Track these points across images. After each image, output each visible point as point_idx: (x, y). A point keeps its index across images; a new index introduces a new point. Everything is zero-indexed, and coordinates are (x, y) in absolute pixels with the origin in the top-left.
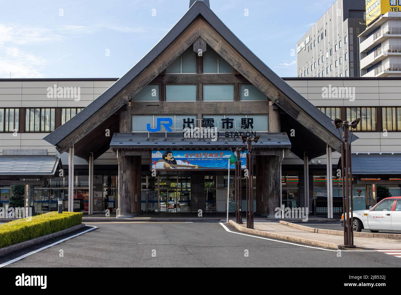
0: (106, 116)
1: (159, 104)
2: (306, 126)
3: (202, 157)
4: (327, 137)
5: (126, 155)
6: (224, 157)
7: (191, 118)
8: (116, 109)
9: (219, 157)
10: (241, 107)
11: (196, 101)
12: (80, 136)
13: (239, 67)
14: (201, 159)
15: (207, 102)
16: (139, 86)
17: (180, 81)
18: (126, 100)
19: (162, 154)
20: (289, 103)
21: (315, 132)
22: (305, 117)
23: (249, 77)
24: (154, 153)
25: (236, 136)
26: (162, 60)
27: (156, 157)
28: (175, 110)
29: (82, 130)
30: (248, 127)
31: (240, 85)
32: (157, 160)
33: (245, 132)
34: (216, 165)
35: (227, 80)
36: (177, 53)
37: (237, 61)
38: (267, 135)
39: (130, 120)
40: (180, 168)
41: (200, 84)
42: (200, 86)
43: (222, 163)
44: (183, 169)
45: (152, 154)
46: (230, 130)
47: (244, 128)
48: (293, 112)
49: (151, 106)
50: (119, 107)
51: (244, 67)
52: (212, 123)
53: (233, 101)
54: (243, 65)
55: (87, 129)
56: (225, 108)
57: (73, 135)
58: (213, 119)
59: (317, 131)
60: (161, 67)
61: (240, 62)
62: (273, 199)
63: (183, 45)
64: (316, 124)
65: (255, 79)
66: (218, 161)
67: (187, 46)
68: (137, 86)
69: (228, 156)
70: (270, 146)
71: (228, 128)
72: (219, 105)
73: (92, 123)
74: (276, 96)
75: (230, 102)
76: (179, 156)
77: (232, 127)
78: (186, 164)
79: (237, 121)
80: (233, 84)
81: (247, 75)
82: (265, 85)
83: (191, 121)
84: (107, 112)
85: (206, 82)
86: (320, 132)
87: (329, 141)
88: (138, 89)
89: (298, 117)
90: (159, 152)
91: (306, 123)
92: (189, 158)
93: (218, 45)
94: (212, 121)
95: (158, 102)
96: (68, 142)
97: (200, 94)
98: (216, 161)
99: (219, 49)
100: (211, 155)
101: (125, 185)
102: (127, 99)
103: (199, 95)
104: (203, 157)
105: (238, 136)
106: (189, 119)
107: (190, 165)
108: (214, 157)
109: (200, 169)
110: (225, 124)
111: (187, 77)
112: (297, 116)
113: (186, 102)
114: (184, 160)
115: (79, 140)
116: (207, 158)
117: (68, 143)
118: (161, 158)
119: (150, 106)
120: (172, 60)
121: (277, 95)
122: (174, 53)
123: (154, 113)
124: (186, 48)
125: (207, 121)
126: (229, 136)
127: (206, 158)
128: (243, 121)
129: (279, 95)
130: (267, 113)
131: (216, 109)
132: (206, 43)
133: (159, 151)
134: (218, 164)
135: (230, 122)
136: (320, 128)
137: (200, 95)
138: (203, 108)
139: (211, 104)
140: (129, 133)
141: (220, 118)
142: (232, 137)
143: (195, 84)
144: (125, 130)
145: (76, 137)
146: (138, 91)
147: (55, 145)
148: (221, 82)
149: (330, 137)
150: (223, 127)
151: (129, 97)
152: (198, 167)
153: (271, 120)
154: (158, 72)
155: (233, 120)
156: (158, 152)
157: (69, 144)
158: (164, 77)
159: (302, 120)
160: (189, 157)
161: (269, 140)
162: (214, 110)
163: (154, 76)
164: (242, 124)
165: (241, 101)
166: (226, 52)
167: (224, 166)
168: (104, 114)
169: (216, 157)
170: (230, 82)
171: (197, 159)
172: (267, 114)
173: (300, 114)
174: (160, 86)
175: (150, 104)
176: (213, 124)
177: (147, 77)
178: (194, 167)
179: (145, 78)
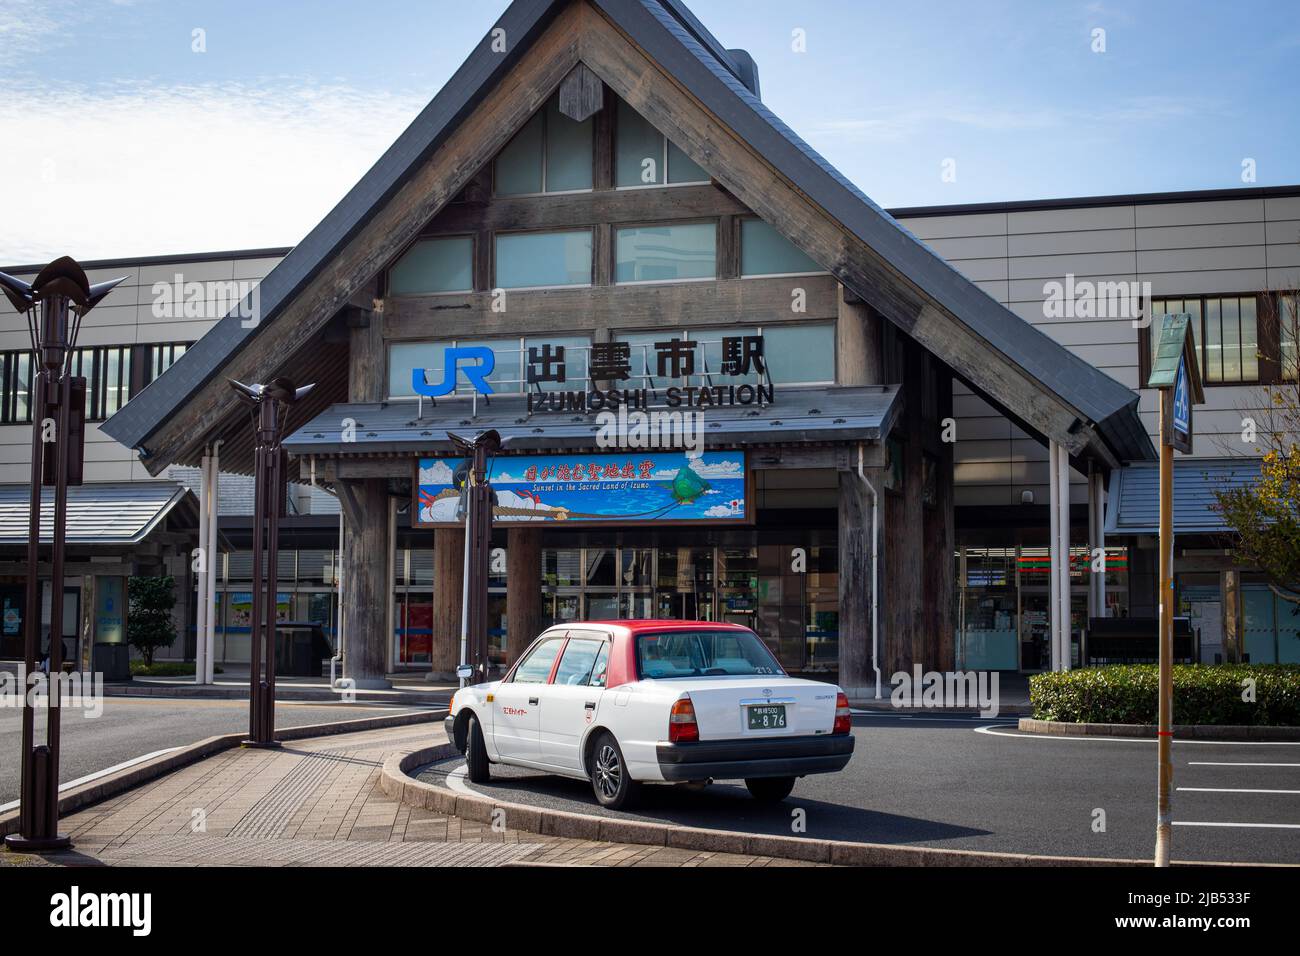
0: (284, 347)
1: (473, 303)
2: (945, 358)
3: (581, 478)
4: (1022, 398)
5: (343, 475)
6: (653, 478)
7: (554, 343)
8: (314, 324)
9: (637, 478)
10: (739, 300)
11: (590, 285)
12: (209, 416)
13: (710, 155)
14: (577, 484)
15: (625, 287)
16: (386, 243)
17: (539, 219)
18: (344, 294)
19: (451, 471)
20: (884, 276)
21: (980, 378)
22: (941, 324)
23: (744, 190)
24: (425, 469)
25: (705, 401)
26: (458, 149)
27: (433, 482)
28: (522, 318)
29: (213, 395)
30: (746, 372)
31: (737, 221)
32: (437, 491)
33: (737, 387)
34: (625, 507)
35: (691, 208)
36: (504, 122)
37: (701, 137)
38: (824, 394)
39: (378, 359)
40: (509, 518)
41: (602, 225)
42: (602, 232)
43: (649, 498)
44: (519, 522)
45: (422, 470)
46: (683, 382)
47: (733, 374)
48: (897, 308)
49: (445, 308)
50: (324, 315)
51: (726, 156)
52: (625, 359)
53: (714, 279)
54: (722, 149)
55: (227, 394)
56: (687, 305)
57: (187, 412)
58: (626, 344)
59: (987, 374)
60: (454, 175)
61: (713, 138)
62: (848, 629)
63: (523, 95)
64: (981, 348)
65: (766, 196)
66: (633, 492)
67: (537, 96)
68: (378, 243)
69: (668, 472)
70: (804, 433)
71: (675, 375)
72: (665, 294)
73: (243, 372)
74: (837, 251)
75: (703, 283)
76: (505, 478)
77: (689, 370)
78: (529, 503)
79: (709, 348)
80: (716, 219)
81: (734, 184)
82: (798, 216)
83: (553, 353)
84: (287, 334)
85: (622, 219)
86: (999, 376)
87: (1031, 411)
88: (382, 253)
89: (916, 325)
90: (444, 465)
91: (946, 346)
92: (541, 484)
93: (639, 83)
94: (622, 350)
95: (467, 295)
96: (172, 437)
97: (602, 260)
98: (628, 491)
99: (644, 99)
100: (611, 472)
101: (358, 579)
102: (348, 290)
103: (598, 265)
104: (585, 479)
105: (711, 404)
106: (547, 348)
107: (541, 507)
108: (620, 479)
109: (575, 522)
110: (669, 361)
111: (561, 205)
112: (915, 321)
113: (556, 292)
114: (520, 490)
115: (203, 430)
116: (597, 484)
117: (173, 439)
118: (447, 486)
119: (443, 311)
120: (488, 149)
121: (842, 247)
122: (498, 122)
123: (454, 333)
124: (535, 103)
125: (605, 351)
126: (680, 401)
127: (593, 484)
128: (730, 346)
129: (847, 249)
130: (830, 316)
131: (651, 311)
132: (600, 82)
133: (441, 462)
134: (634, 501)
135: (683, 354)
136: (998, 366)
137: (604, 266)
138: (612, 308)
139: (639, 295)
140: (374, 402)
141: (650, 340)
142: (690, 404)
143: (587, 228)
144: (362, 394)
145: (197, 418)
146: (382, 259)
147: (134, 448)
148: (672, 214)
149: (1033, 394)
150: (661, 372)
151: (352, 280)
152: (567, 514)
153: (843, 341)
154: (445, 193)
155: (694, 344)
156: (440, 464)
157: (174, 443)
158: (490, 209)
159: (931, 337)
160: (539, 480)
161: (815, 411)
162: (647, 313)
163: (432, 206)
164: (725, 358)
165: (743, 277)
166: (665, 106)
167: (655, 508)
168: (279, 340)
169: (628, 479)
170: (703, 215)
171: (564, 484)
172: (832, 321)
173: (923, 315)
174: (474, 240)
175: (442, 304)
176: (626, 362)
177: (409, 213)
178: (555, 514)
179: (402, 216)
